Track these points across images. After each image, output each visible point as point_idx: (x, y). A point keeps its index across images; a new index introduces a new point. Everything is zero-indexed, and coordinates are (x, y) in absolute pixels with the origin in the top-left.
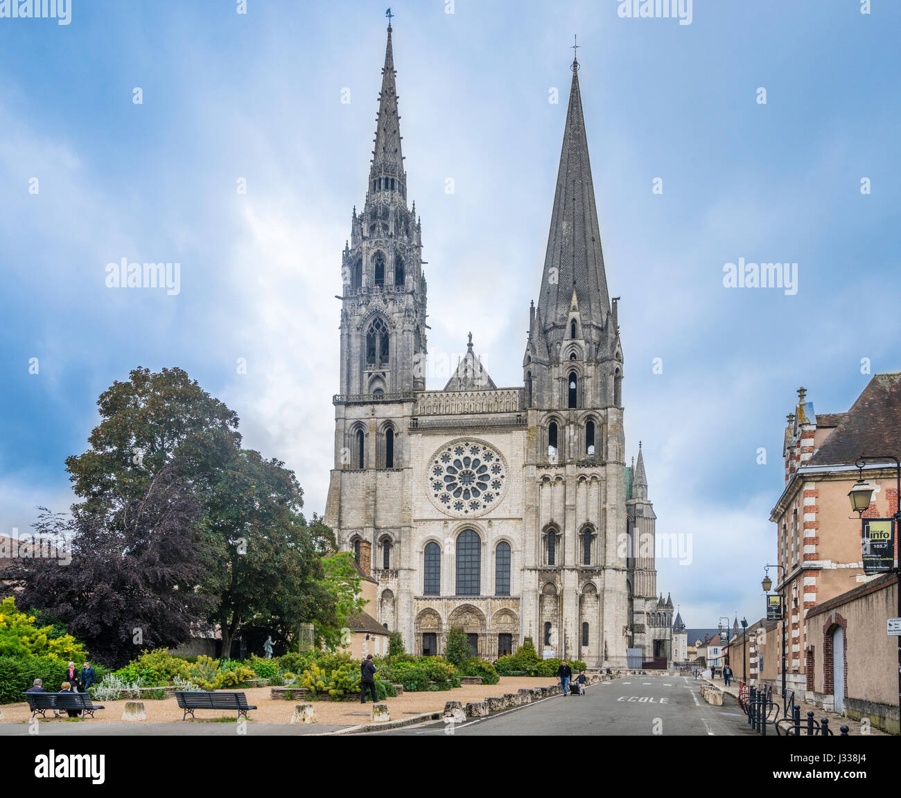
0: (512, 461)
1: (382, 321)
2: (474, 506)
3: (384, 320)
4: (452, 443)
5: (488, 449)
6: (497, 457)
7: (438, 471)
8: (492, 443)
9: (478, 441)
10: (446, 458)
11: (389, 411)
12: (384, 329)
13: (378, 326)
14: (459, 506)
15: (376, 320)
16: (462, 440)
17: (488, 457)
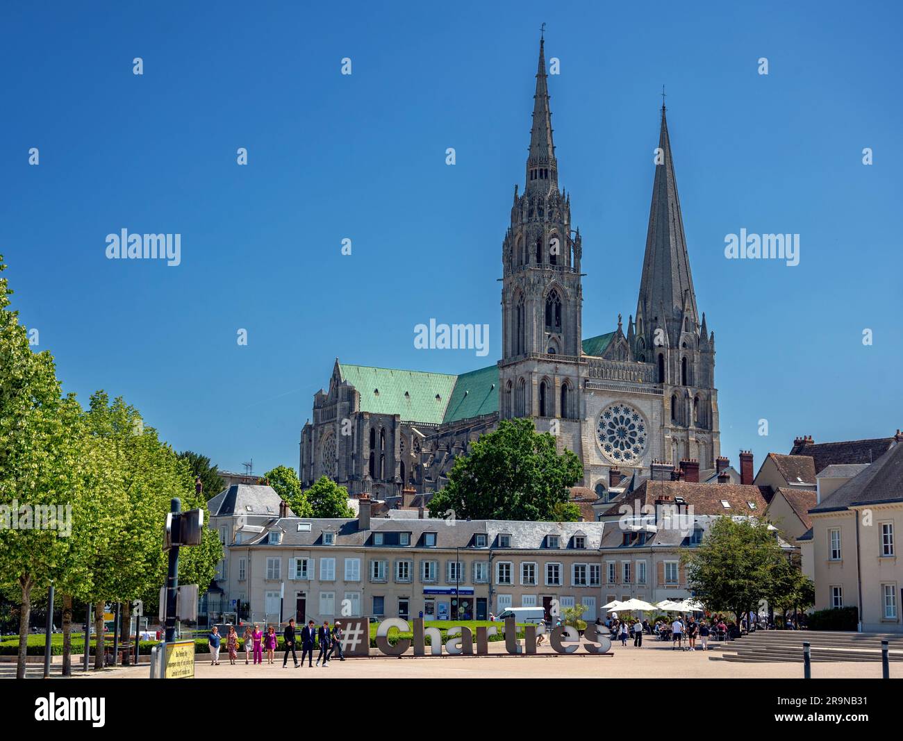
0: (652, 423)
1: (556, 292)
2: (628, 456)
3: (559, 292)
4: (613, 403)
5: (636, 411)
6: (642, 418)
7: (602, 425)
8: (639, 406)
9: (629, 404)
10: (608, 415)
11: (567, 370)
12: (558, 300)
13: (554, 296)
14: (617, 455)
15: (552, 290)
16: (620, 402)
17: (636, 417)
